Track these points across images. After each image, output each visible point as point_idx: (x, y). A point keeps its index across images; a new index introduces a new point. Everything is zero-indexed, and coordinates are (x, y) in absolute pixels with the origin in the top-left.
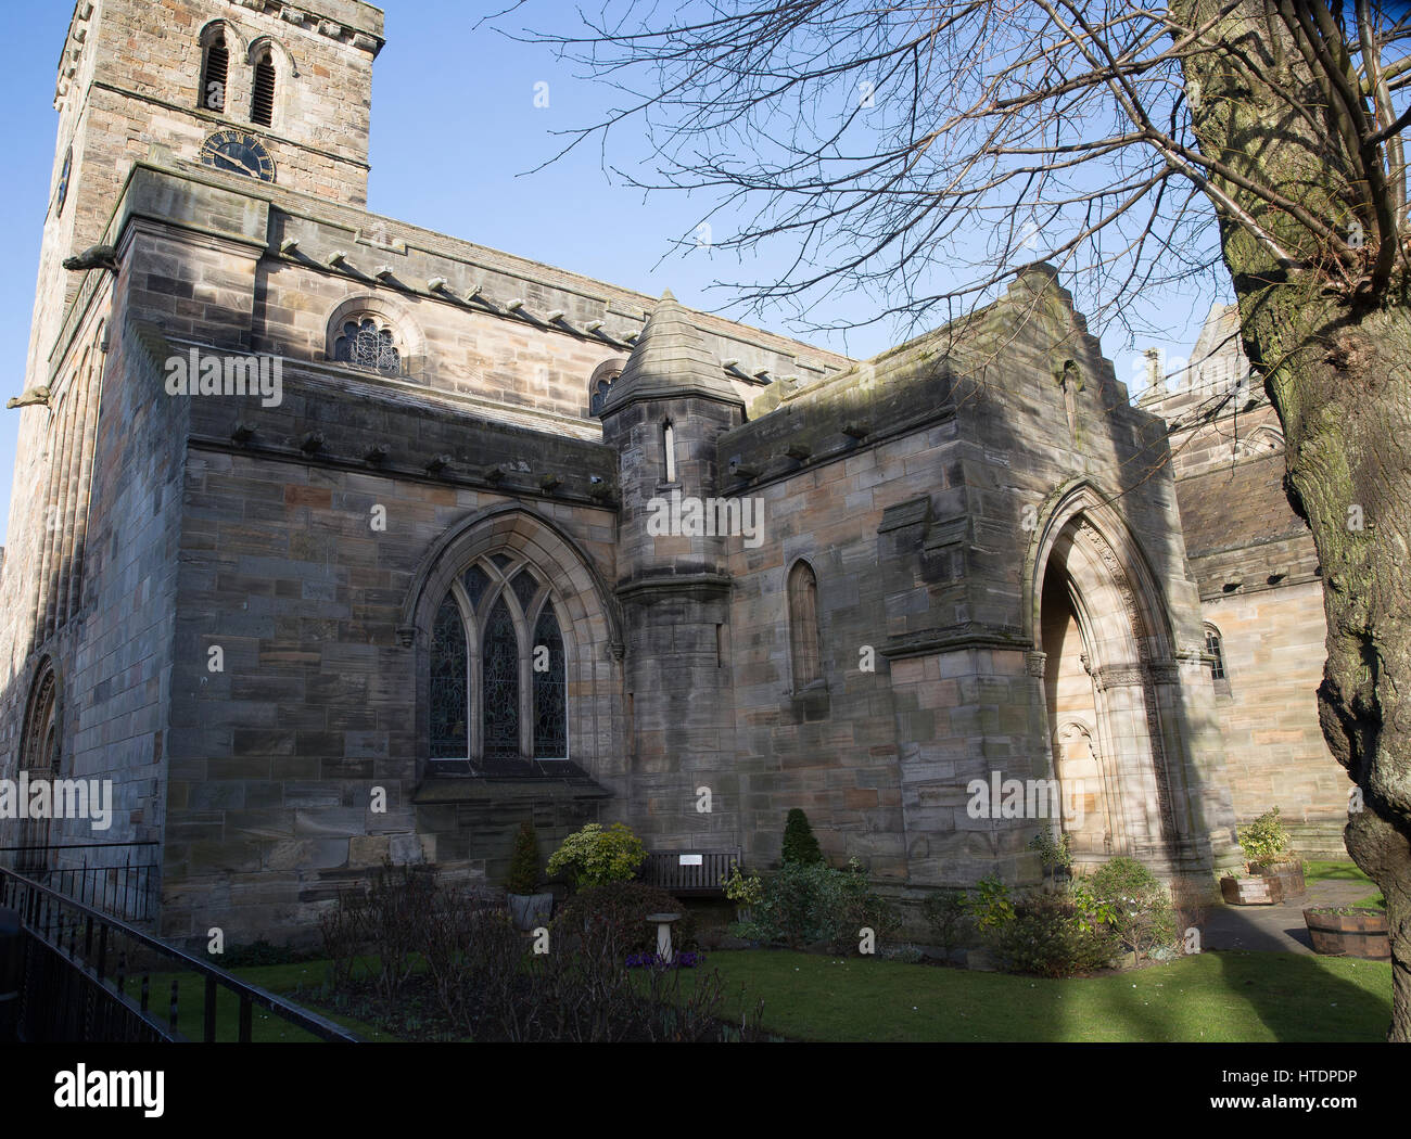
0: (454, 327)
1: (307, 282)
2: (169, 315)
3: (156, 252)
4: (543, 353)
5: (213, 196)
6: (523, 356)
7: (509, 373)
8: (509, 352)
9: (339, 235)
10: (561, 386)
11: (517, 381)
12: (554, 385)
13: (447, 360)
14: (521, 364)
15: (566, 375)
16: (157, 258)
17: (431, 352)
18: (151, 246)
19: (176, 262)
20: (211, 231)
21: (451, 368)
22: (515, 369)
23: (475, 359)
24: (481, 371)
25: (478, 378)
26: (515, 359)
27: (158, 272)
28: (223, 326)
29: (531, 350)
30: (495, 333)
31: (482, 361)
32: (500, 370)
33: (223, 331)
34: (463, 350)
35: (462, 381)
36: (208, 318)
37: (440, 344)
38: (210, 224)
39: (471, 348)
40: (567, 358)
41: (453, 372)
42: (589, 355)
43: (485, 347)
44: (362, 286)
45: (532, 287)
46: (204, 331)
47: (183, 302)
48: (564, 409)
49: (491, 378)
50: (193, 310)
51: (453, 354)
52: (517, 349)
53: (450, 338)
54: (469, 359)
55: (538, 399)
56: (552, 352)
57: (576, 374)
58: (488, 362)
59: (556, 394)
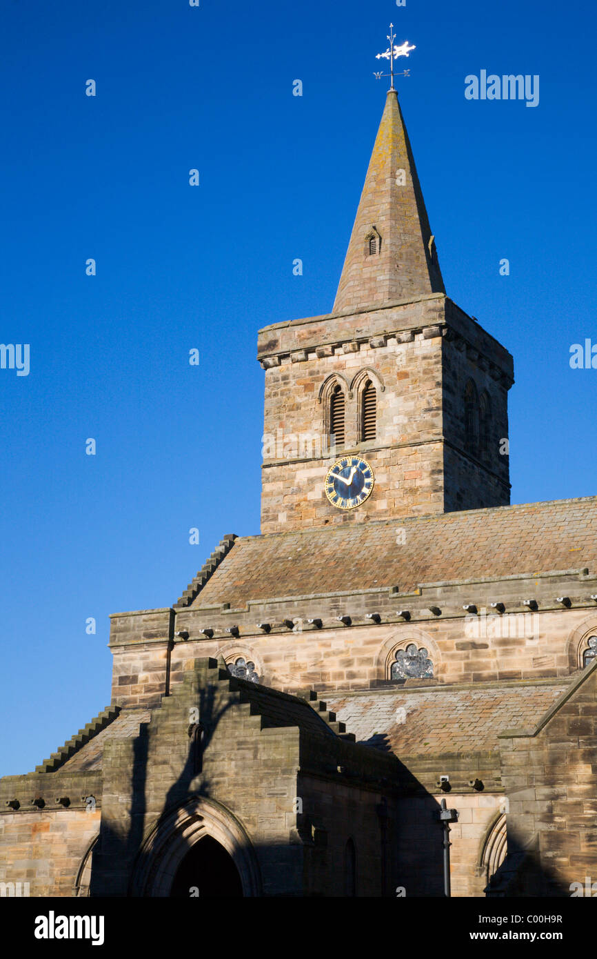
0: (281, 649)
1: (197, 650)
2: (127, 697)
3: (122, 663)
4: (343, 648)
5: (144, 621)
6: (327, 655)
7: (317, 669)
8: (318, 655)
9: (212, 614)
10: (355, 668)
11: (323, 674)
12: (349, 669)
13: (276, 674)
14: (326, 661)
15: (358, 659)
16: (122, 666)
17: (267, 672)
18: (119, 660)
19: (130, 665)
20: (142, 642)
21: (279, 679)
22: (322, 666)
23: (295, 668)
24: (298, 675)
25: (297, 680)
26: (322, 659)
27: (123, 674)
28: (150, 695)
29: (333, 648)
30: (310, 644)
31: (300, 667)
32: (311, 670)
33: (152, 697)
34: (286, 664)
35: (286, 686)
36: (146, 692)
37: (273, 664)
38: (142, 637)
39: (291, 660)
40: (360, 645)
41: (280, 681)
42: (378, 637)
43: (303, 657)
44: (226, 642)
45: (333, 601)
46: (143, 700)
47: (134, 687)
48: (357, 685)
49: (306, 678)
50: (139, 690)
51: (281, 668)
52: (323, 650)
53: (279, 658)
54: (291, 668)
55: (338, 683)
56: (349, 644)
57: (367, 655)
58: (303, 666)
59: (352, 675)
